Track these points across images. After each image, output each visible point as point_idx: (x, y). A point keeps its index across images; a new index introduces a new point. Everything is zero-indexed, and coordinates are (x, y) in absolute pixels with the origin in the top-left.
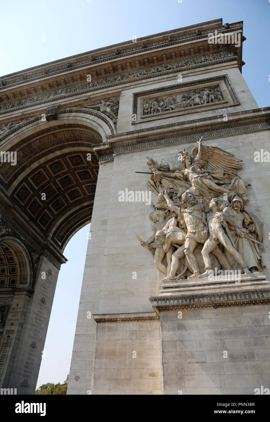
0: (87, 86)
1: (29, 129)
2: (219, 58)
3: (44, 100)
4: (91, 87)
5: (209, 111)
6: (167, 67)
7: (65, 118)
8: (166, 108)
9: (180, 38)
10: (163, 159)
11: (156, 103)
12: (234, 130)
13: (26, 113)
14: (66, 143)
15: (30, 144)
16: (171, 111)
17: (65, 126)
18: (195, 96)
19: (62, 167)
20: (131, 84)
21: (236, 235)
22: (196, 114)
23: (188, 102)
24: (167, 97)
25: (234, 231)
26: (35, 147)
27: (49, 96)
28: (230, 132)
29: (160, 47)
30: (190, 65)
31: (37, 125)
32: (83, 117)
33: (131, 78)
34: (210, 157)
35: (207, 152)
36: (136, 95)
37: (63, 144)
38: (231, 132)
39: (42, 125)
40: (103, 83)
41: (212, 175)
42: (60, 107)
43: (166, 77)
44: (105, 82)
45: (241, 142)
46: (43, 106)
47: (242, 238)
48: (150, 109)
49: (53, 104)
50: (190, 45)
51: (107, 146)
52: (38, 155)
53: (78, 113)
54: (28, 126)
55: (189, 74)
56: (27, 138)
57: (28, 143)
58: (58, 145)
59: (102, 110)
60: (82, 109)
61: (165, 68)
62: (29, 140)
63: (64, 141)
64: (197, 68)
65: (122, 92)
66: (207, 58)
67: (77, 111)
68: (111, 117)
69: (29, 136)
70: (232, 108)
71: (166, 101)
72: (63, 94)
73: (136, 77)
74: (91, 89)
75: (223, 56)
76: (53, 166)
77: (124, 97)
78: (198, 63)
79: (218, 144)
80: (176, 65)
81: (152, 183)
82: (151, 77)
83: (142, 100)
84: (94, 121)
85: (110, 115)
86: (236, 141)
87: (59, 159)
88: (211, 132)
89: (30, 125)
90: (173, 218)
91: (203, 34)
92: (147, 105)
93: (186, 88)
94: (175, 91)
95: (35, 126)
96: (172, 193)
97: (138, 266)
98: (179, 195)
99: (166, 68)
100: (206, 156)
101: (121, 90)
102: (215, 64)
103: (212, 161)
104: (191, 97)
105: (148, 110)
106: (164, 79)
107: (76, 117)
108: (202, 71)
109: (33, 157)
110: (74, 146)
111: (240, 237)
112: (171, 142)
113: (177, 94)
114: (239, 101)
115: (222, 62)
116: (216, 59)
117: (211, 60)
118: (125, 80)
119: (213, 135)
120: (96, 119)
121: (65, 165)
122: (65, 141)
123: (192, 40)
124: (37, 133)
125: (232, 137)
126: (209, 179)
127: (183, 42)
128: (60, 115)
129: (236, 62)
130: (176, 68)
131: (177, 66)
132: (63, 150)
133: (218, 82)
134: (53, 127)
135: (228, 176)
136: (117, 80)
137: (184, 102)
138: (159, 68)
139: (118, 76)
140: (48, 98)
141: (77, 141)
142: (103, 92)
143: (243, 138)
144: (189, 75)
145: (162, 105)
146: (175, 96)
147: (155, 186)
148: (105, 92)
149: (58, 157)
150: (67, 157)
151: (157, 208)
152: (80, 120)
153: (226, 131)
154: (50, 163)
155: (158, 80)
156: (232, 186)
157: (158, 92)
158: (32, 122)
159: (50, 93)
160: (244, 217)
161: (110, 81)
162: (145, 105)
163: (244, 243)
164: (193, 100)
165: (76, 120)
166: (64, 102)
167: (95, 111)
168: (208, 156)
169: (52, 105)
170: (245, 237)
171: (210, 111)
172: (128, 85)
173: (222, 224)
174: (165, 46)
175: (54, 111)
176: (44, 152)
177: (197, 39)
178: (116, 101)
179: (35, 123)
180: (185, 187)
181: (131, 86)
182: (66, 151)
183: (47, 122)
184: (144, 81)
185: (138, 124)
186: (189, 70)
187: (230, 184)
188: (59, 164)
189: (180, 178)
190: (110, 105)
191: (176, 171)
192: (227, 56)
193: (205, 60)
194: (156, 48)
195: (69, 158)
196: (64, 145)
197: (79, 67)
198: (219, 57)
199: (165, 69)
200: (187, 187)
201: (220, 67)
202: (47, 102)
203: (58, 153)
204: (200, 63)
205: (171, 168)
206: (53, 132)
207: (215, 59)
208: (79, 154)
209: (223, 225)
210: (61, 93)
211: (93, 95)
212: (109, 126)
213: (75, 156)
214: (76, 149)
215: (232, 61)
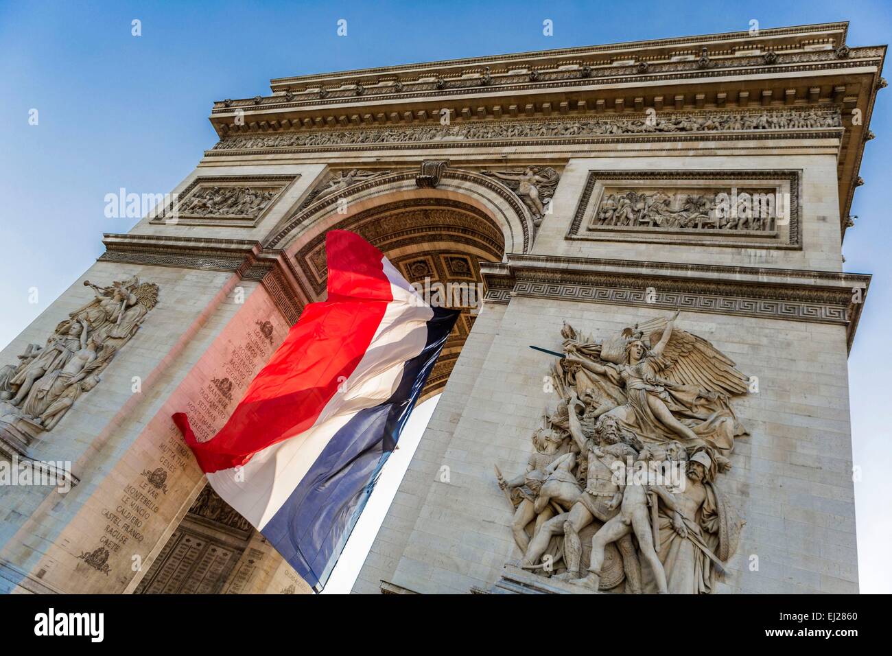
0: (510, 130)
1: (381, 193)
2: (800, 125)
3: (424, 141)
4: (517, 134)
5: (729, 247)
6: (679, 123)
7: (450, 189)
8: (643, 218)
9: (727, 65)
10: (598, 329)
11: (627, 201)
12: (762, 305)
13: (384, 161)
14: (444, 233)
15: (378, 220)
16: (651, 228)
17: (447, 202)
18: (713, 204)
19: (429, 272)
20: (593, 147)
21: (673, 527)
22: (698, 248)
23: (693, 216)
24: (656, 192)
25: (671, 518)
26: (386, 226)
27: (434, 136)
28: (754, 308)
29: (676, 77)
30: (729, 128)
31: (398, 190)
32: (483, 196)
33: (598, 133)
34: (682, 354)
35: (680, 341)
36: (595, 175)
37: (439, 233)
38: (756, 307)
39: (407, 191)
40: (541, 132)
41: (672, 392)
42: (448, 163)
43: (668, 148)
44: (545, 131)
45: (766, 337)
46: (417, 154)
47: (682, 537)
48: (611, 212)
49: (437, 155)
50: (743, 83)
51: (505, 272)
52: (388, 242)
53: (476, 185)
54: (382, 187)
55: (719, 149)
56: (375, 208)
57: (376, 217)
58: (430, 233)
59: (522, 190)
60: (485, 178)
61: (676, 124)
62: (377, 214)
63: (441, 227)
64: (743, 138)
65: (571, 161)
66: (775, 120)
67: (475, 181)
68: (534, 210)
69: (380, 207)
70: (781, 253)
71: (650, 202)
72: (460, 138)
73: (608, 134)
74: (515, 139)
75: (813, 122)
76: (413, 267)
77: (569, 173)
78: (749, 127)
79: (719, 326)
80: (700, 121)
81: (560, 371)
82: (638, 141)
83: (604, 188)
84: (501, 210)
85: (533, 206)
86: (757, 329)
87: (426, 257)
88: (713, 297)
89: (385, 185)
90: (571, 454)
91: (780, 63)
92: (610, 202)
93: (702, 183)
94: (676, 185)
95: (395, 191)
96: (587, 404)
97: (484, 520)
98: (596, 412)
99: (676, 126)
100: (676, 350)
101: (569, 155)
102: (785, 137)
103: (686, 363)
104: (704, 205)
105: (608, 215)
106: (664, 150)
107: (471, 191)
108: (751, 148)
109: (379, 245)
110: (459, 242)
111: (678, 534)
112: (626, 297)
113: (677, 189)
114: (802, 242)
115: (804, 137)
116: (794, 126)
117: (780, 127)
118: (584, 135)
119: (715, 304)
120: (505, 206)
121: (434, 269)
122: (444, 227)
123: (752, 72)
124: (395, 203)
125: (753, 320)
126: (662, 400)
127: (729, 74)
128: (444, 181)
129: (835, 142)
130: (698, 129)
131: (701, 126)
132: (436, 243)
133: (777, 182)
134: (426, 199)
135: (706, 403)
136: (569, 131)
137: (684, 214)
138: (663, 122)
139: (574, 123)
140: (431, 138)
141: (465, 233)
142: (533, 153)
143: (777, 327)
144: (719, 152)
145: (639, 211)
146: (674, 195)
147: (562, 379)
148: (538, 153)
149: (425, 253)
150: (442, 256)
151: (552, 424)
152: (477, 201)
153: (746, 303)
154: (408, 261)
155: (649, 150)
156: (706, 426)
157: (640, 179)
158: (390, 181)
159: (439, 129)
160: (705, 498)
161: (556, 131)
162: (604, 202)
163: (682, 549)
164: (706, 213)
165: (470, 197)
166: (457, 155)
167: (508, 190)
168: (680, 351)
169: (434, 155)
170: (688, 538)
171: (730, 250)
172: (586, 147)
173: (649, 498)
174: (687, 77)
175: (434, 171)
176: (400, 238)
177: (764, 72)
178: (553, 178)
179: (395, 184)
180: (616, 400)
181: (592, 151)
182: (442, 245)
183: (417, 189)
184: (620, 146)
185: (577, 242)
186: (724, 140)
187: (705, 420)
188: (423, 265)
189: (612, 379)
190: (540, 182)
191: (609, 364)
192: (822, 123)
193: (768, 122)
194: (666, 78)
195: (446, 258)
196: (440, 235)
197: (503, 89)
198: (802, 122)
199: (674, 127)
200: (619, 401)
201: (795, 147)
202: (426, 147)
203: (426, 246)
204: (755, 128)
205: (603, 354)
206: (424, 208)
207: (791, 126)
208: (465, 257)
209: (650, 501)
210: (457, 135)
211: (514, 153)
212: (524, 229)
213: (458, 258)
214: (461, 247)
215: (829, 138)
